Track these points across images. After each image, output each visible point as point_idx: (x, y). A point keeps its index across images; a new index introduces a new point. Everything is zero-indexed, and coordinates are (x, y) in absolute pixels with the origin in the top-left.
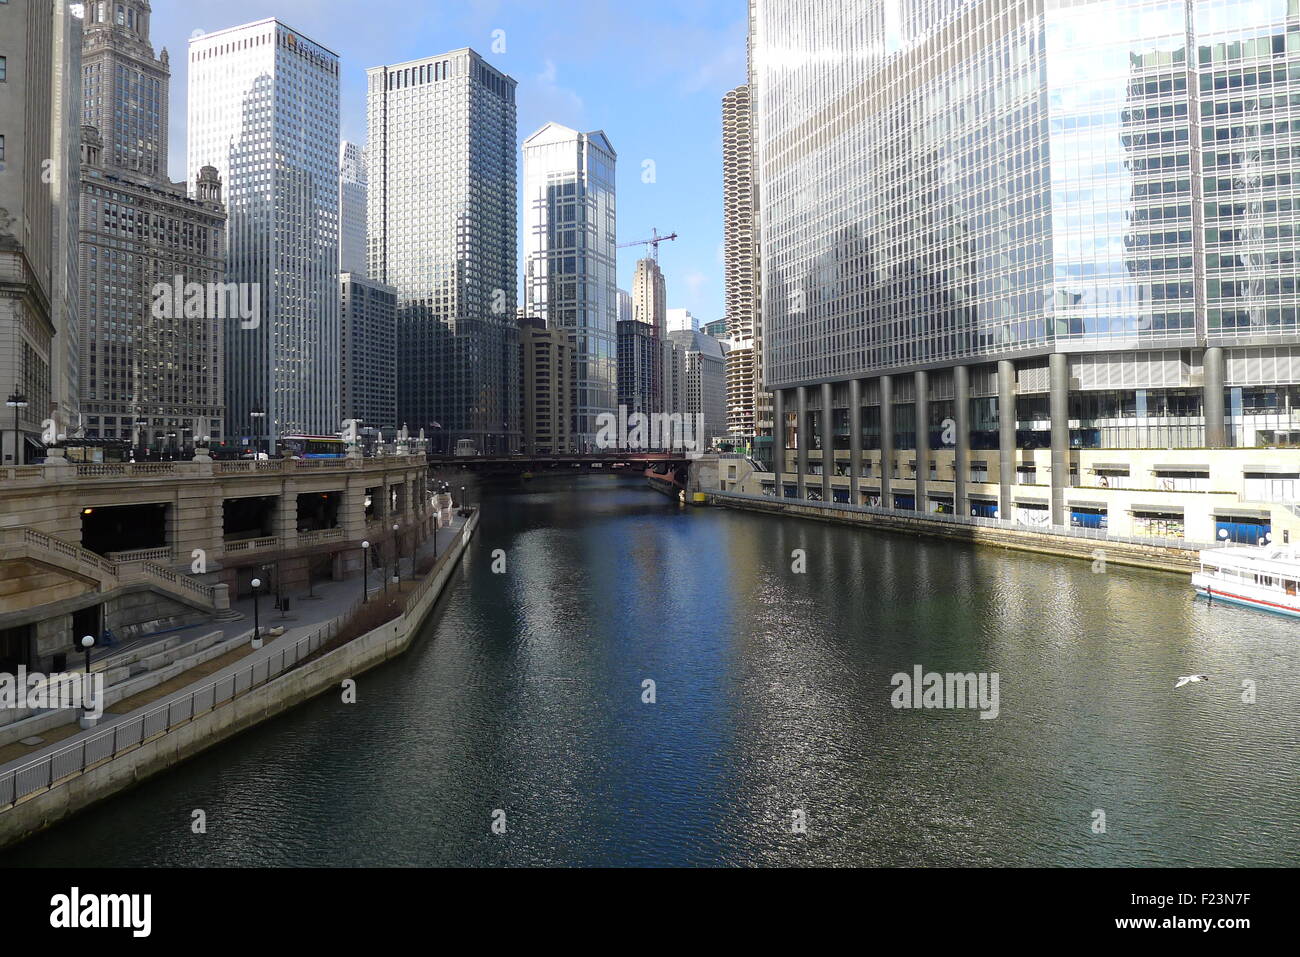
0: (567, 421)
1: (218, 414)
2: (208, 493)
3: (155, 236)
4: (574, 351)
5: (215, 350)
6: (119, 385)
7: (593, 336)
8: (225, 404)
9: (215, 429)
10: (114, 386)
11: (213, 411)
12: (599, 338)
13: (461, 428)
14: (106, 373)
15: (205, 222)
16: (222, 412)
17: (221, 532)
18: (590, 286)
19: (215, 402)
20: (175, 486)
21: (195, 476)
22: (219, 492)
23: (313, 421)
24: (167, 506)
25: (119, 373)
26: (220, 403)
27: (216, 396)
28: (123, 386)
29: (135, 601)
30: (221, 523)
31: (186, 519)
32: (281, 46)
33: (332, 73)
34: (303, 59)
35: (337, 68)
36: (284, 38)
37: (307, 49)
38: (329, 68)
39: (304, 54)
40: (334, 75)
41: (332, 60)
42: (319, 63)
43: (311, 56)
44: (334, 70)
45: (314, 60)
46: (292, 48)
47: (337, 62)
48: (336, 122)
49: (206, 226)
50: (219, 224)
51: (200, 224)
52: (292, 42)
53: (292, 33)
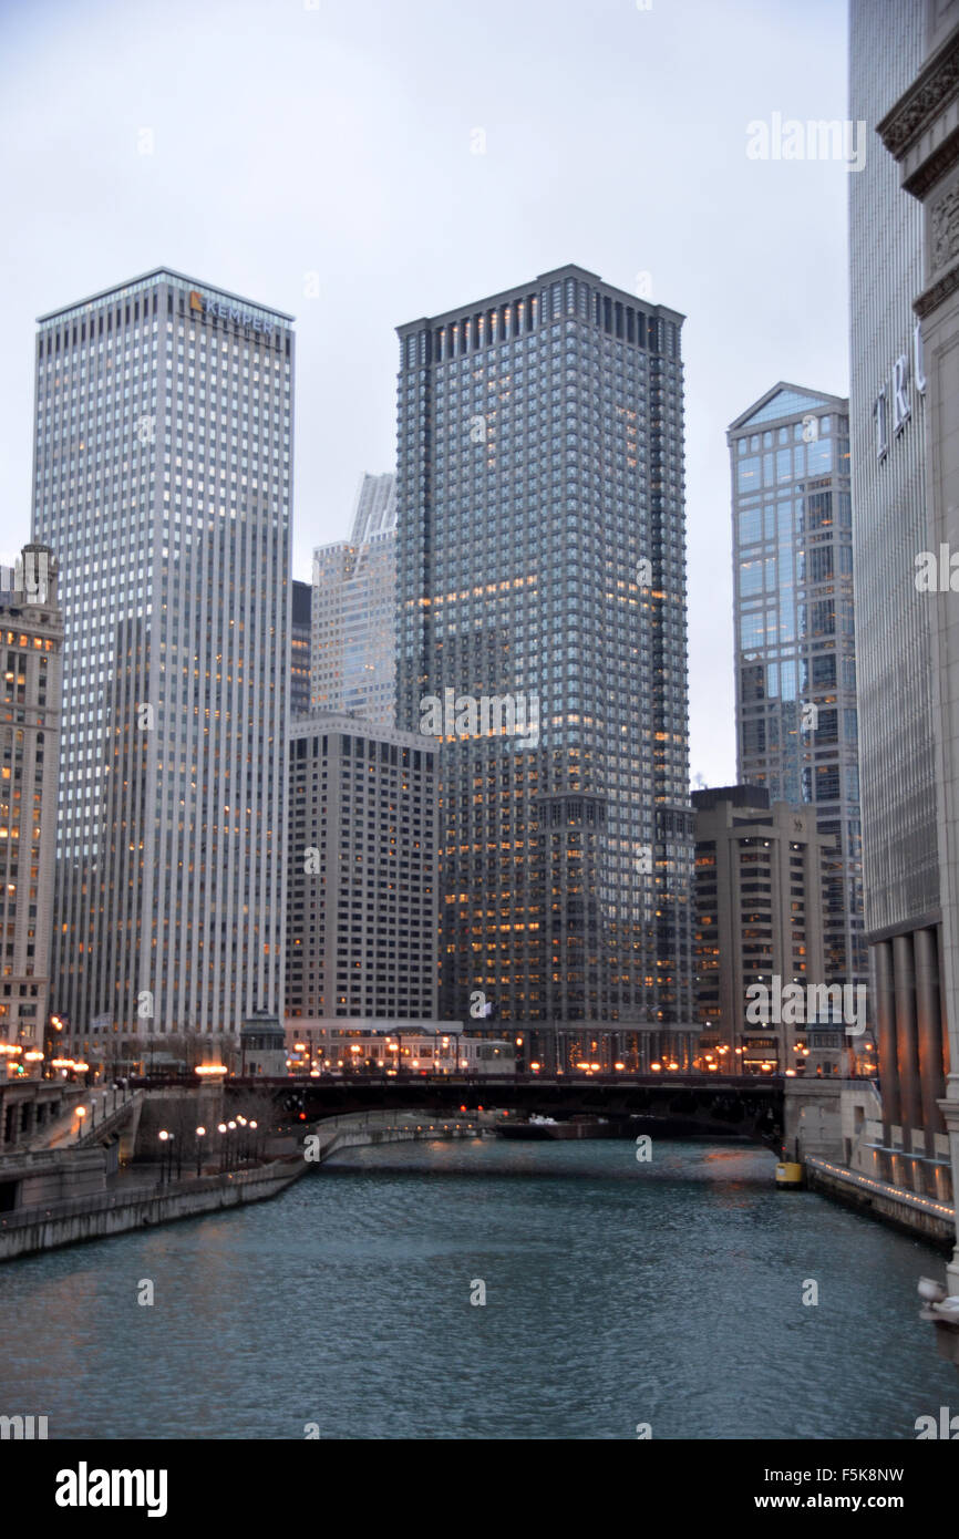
11: (23, 987)
16: (42, 987)
23: (227, 1004)
32: (176, 317)
33: (278, 351)
34: (220, 333)
35: (288, 342)
36: (182, 302)
37: (227, 314)
38: (273, 343)
39: (220, 324)
40: (283, 355)
41: (278, 328)
42: (252, 336)
43: (236, 327)
44: (282, 345)
45: (241, 332)
46: (198, 317)
47: (288, 331)
48: (286, 442)
49: (23, 651)
50: (50, 646)
51: (12, 649)
52: (197, 306)
53: (197, 289)
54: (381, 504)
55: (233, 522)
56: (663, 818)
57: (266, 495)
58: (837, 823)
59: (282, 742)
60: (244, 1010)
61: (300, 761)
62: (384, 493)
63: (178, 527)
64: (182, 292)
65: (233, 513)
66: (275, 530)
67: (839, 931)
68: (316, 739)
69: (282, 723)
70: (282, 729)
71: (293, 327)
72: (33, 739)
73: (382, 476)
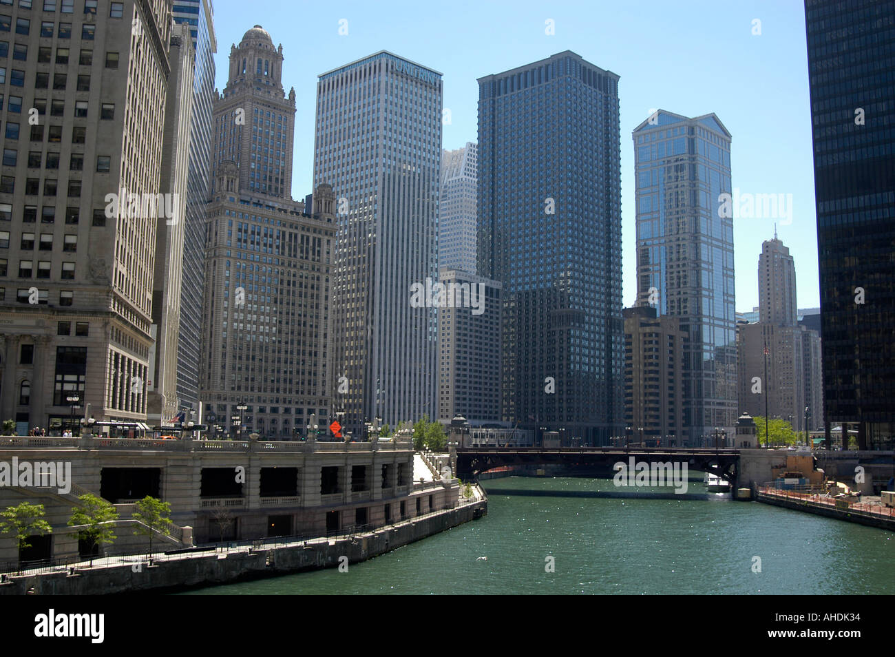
0: (680, 415)
4: (686, 340)
5: (325, 347)
7: (709, 324)
9: (323, 417)
10: (239, 379)
11: (321, 401)
12: (714, 325)
13: (562, 420)
14: (234, 368)
15: (320, 233)
17: (199, 491)
18: (703, 272)
19: (323, 393)
28: (247, 379)
32: (390, 74)
33: (435, 90)
35: (440, 85)
36: (392, 66)
37: (413, 72)
38: (432, 86)
39: (409, 77)
40: (437, 92)
41: (435, 79)
42: (423, 83)
43: (416, 78)
44: (437, 87)
45: (419, 81)
46: (400, 74)
47: (440, 81)
49: (320, 236)
50: (331, 235)
51: (315, 235)
53: (399, 61)
56: (611, 323)
57: (429, 160)
58: (688, 326)
64: (393, 62)
66: (433, 178)
67: (687, 378)
68: (444, 281)
71: (443, 78)
72: (324, 280)
73: (454, 151)
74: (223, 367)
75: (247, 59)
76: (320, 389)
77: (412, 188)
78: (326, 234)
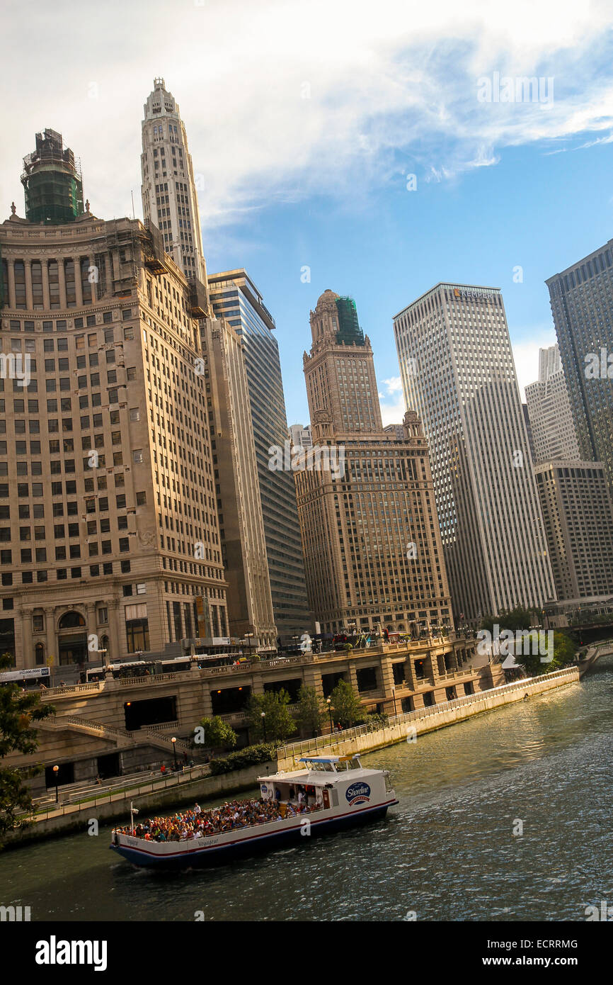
1: (446, 604)
2: (200, 688)
3: (377, 475)
6: (367, 592)
8: (451, 595)
10: (363, 594)
11: (441, 602)
14: (357, 585)
15: (413, 455)
16: (449, 601)
17: (210, 711)
19: (442, 595)
20: (177, 686)
21: (188, 679)
22: (206, 686)
23: (530, 598)
24: (175, 698)
25: (365, 584)
26: (447, 595)
27: (442, 589)
28: (370, 593)
29: (143, 752)
30: (210, 705)
31: (185, 705)
32: (449, 301)
33: (496, 304)
34: (469, 303)
35: (499, 299)
36: (451, 295)
37: (471, 294)
38: (493, 302)
39: (469, 300)
40: (498, 306)
41: (494, 294)
42: (483, 301)
43: (476, 299)
44: (497, 302)
45: (478, 301)
46: (459, 299)
47: (499, 295)
48: (507, 343)
49: (413, 457)
50: (423, 454)
51: (408, 458)
52: (457, 294)
53: (456, 287)
54: (552, 361)
55: (491, 383)
57: (502, 368)
59: (532, 478)
60: (543, 599)
61: (540, 484)
62: (552, 356)
63: (467, 391)
64: (450, 290)
65: (490, 380)
66: (510, 384)
68: (546, 473)
69: (530, 468)
70: (531, 471)
71: (500, 292)
72: (424, 494)
73: (550, 348)
74: (347, 586)
75: (323, 320)
76: (438, 591)
77: (491, 397)
78: (419, 454)
